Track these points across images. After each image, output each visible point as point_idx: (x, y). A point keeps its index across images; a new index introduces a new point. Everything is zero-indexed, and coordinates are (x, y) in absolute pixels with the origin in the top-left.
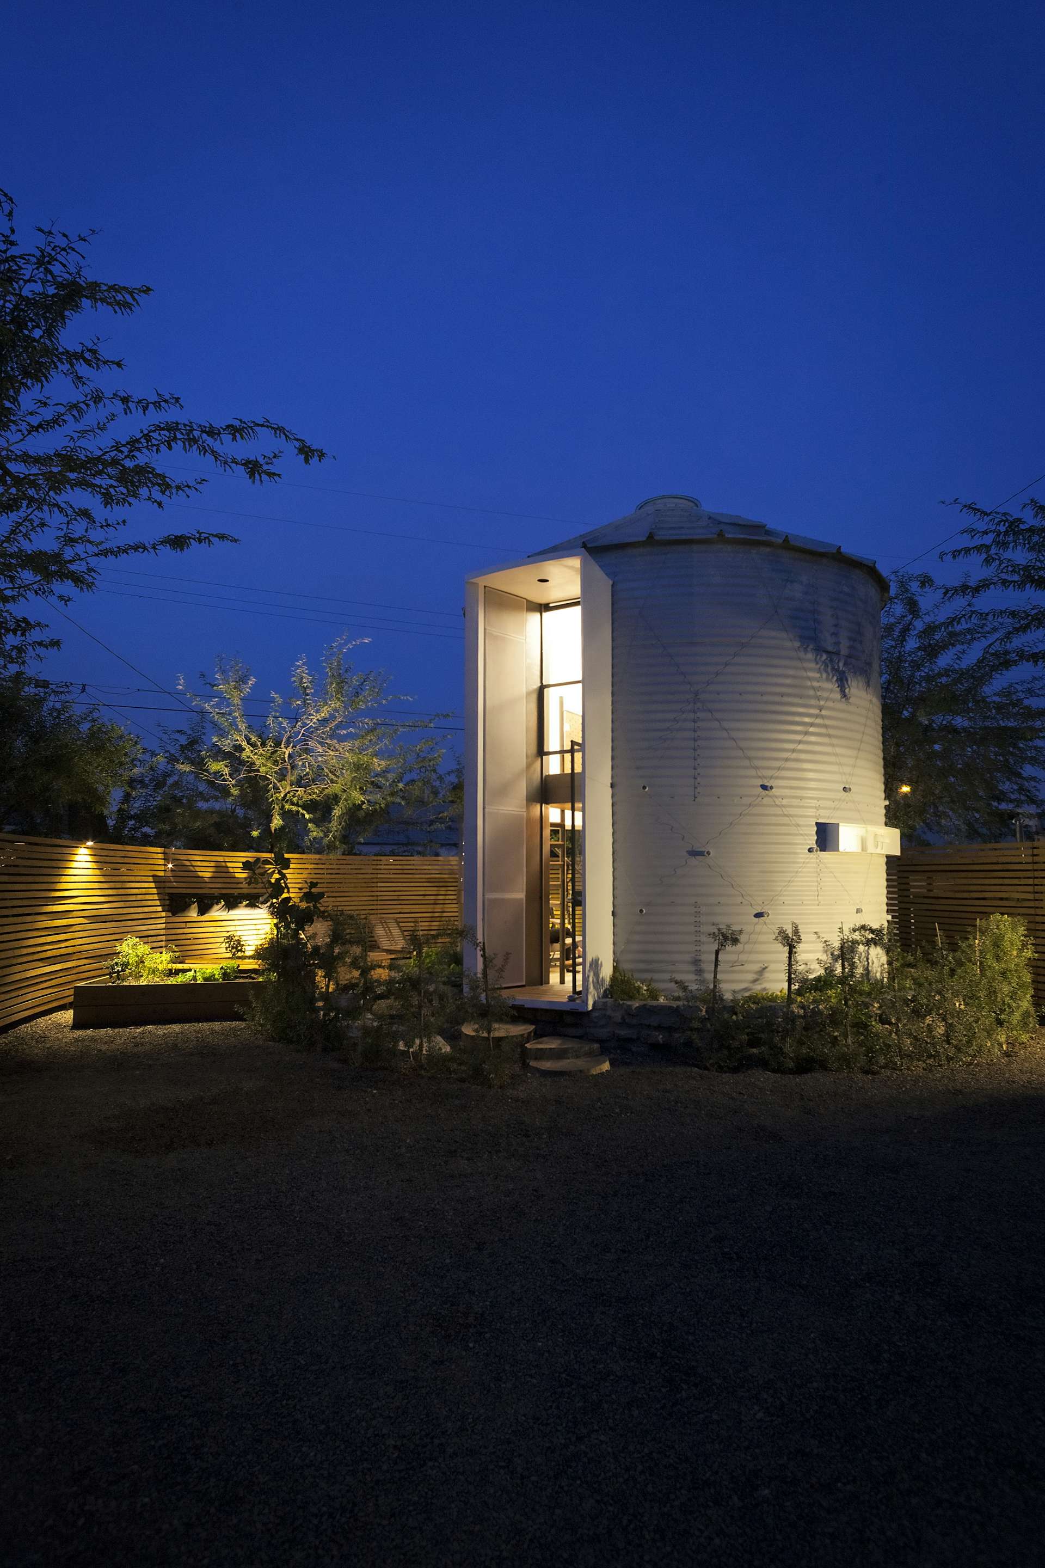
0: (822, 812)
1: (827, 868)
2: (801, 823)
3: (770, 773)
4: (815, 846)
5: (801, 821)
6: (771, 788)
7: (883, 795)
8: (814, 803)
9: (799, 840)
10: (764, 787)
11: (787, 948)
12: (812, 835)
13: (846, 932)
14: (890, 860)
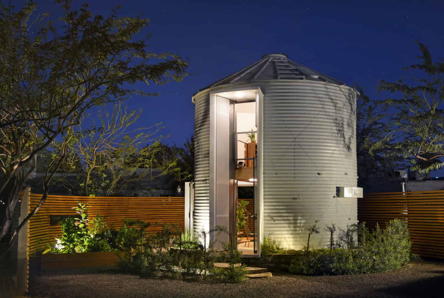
0: (338, 183)
1: (339, 203)
2: (331, 187)
3: (320, 168)
4: (336, 195)
5: (331, 186)
6: (321, 174)
7: (357, 175)
8: (335, 179)
9: (330, 193)
10: (319, 174)
11: (330, 233)
12: (334, 191)
13: (349, 227)
14: (359, 199)
